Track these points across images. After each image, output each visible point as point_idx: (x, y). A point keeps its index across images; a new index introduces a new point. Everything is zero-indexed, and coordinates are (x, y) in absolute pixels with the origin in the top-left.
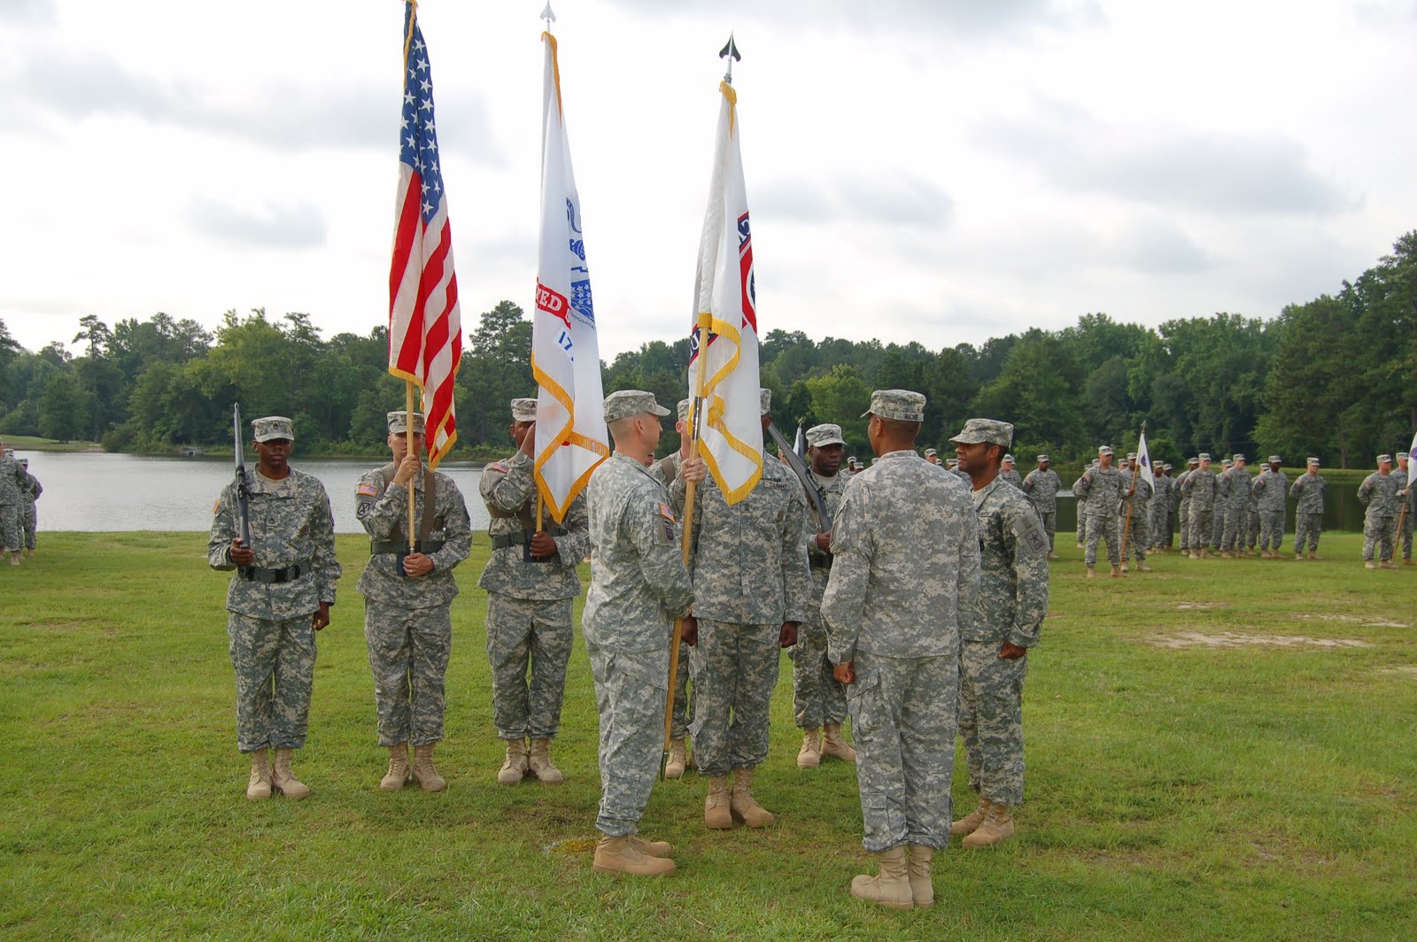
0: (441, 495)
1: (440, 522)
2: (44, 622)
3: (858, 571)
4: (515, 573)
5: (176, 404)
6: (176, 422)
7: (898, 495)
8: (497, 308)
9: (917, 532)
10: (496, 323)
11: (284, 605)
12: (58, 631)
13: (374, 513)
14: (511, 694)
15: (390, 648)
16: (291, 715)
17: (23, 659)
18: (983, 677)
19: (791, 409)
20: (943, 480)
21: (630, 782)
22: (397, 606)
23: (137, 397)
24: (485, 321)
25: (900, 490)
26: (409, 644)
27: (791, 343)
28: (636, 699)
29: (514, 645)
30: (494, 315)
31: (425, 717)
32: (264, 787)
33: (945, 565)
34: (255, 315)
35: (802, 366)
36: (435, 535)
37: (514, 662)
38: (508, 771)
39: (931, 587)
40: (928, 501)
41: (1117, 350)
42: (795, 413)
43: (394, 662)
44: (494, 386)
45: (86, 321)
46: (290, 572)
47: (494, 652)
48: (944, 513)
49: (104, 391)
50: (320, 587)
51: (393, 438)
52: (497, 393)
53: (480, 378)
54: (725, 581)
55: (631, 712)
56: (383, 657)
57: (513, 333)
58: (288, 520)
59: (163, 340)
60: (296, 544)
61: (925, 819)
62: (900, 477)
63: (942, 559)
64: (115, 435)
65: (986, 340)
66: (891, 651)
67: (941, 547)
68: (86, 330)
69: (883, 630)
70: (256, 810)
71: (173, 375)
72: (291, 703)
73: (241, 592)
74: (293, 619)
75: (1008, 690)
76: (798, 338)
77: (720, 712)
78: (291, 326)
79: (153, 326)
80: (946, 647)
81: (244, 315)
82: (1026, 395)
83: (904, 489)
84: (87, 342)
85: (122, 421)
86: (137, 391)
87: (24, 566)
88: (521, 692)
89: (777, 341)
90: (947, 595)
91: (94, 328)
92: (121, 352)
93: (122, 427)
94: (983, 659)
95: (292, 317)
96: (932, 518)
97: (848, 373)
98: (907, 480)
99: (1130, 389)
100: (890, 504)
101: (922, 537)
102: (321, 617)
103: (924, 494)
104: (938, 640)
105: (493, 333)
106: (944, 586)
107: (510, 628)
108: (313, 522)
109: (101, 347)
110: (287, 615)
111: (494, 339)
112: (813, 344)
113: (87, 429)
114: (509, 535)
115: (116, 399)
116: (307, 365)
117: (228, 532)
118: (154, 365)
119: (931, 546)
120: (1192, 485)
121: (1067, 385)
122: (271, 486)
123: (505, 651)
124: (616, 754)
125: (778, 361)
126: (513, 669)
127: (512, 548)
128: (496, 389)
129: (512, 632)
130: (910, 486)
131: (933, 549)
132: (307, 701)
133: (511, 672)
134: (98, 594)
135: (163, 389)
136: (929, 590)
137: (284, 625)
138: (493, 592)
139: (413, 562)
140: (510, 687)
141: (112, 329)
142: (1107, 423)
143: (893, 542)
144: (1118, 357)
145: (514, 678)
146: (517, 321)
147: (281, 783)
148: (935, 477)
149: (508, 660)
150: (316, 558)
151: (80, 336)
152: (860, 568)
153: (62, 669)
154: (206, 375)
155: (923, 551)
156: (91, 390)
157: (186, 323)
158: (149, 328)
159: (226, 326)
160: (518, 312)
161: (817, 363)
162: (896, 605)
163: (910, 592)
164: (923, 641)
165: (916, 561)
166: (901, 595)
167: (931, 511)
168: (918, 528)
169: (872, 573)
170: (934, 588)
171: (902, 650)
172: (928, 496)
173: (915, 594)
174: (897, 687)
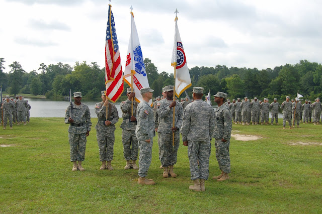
0: (112, 108)
1: (112, 114)
2: (31, 137)
4: (127, 125)
5: (63, 86)
6: (64, 90)
8: (145, 60)
11: (80, 131)
12: (34, 139)
13: (99, 112)
14: (127, 151)
15: (102, 140)
16: (81, 154)
17: (27, 145)
18: (220, 146)
21: (144, 166)
22: (103, 132)
23: (54, 84)
25: (196, 108)
26: (106, 140)
27: (222, 68)
28: (144, 149)
29: (127, 140)
31: (109, 155)
32: (76, 169)
34: (83, 63)
35: (225, 74)
36: (111, 117)
38: (127, 166)
41: (310, 69)
43: (103, 143)
45: (41, 64)
46: (81, 124)
47: (123, 141)
48: (206, 113)
49: (46, 82)
50: (87, 128)
51: (103, 96)
54: (167, 125)
55: (143, 151)
56: (101, 142)
57: (149, 67)
58: (81, 114)
59: (60, 69)
60: (82, 118)
61: (203, 174)
64: (48, 93)
65: (275, 67)
66: (193, 140)
67: (205, 119)
68: (41, 67)
69: (192, 136)
70: (74, 173)
71: (63, 78)
72: (81, 151)
73: (71, 128)
74: (82, 134)
75: (226, 149)
76: (224, 67)
77: (166, 153)
78: (92, 65)
79: (58, 66)
81: (81, 63)
82: (284, 82)
84: (42, 70)
85: (50, 90)
86: (54, 82)
87: (27, 125)
88: (129, 150)
89: (218, 68)
90: (206, 129)
91: (43, 66)
92: (50, 72)
93: (50, 92)
95: (93, 63)
97: (237, 76)
98: (198, 106)
99: (314, 80)
100: (194, 111)
102: (87, 134)
104: (204, 138)
106: (206, 127)
108: (86, 114)
109: (45, 71)
110: (80, 133)
112: (228, 69)
113: (42, 92)
114: (126, 117)
115: (49, 84)
116: (97, 75)
117: (69, 116)
118: (58, 76)
119: (203, 119)
120: (314, 106)
121: (295, 79)
122: (77, 107)
123: (125, 141)
124: (141, 160)
125: (218, 73)
126: (127, 145)
127: (127, 120)
129: (127, 137)
132: (84, 151)
134: (43, 131)
135: (61, 82)
137: (80, 135)
138: (123, 129)
139: (107, 122)
140: (127, 149)
141: (48, 67)
142: (308, 89)
143: (194, 118)
144: (311, 71)
145: (128, 147)
146: (150, 63)
147: (79, 168)
149: (126, 143)
150: (87, 122)
151: (40, 68)
152: (187, 123)
153: (35, 147)
154: (71, 78)
155: (201, 120)
156: (42, 82)
157: (66, 65)
158: (57, 66)
159: (76, 65)
160: (150, 61)
161: (229, 74)
162: (195, 131)
163: (198, 128)
164: (201, 138)
165: (199, 122)
166: (196, 129)
167: (203, 112)
168: (200, 116)
169: (190, 124)
170: (204, 128)
171: (196, 140)
172: (203, 109)
173: (199, 129)
174: (196, 146)
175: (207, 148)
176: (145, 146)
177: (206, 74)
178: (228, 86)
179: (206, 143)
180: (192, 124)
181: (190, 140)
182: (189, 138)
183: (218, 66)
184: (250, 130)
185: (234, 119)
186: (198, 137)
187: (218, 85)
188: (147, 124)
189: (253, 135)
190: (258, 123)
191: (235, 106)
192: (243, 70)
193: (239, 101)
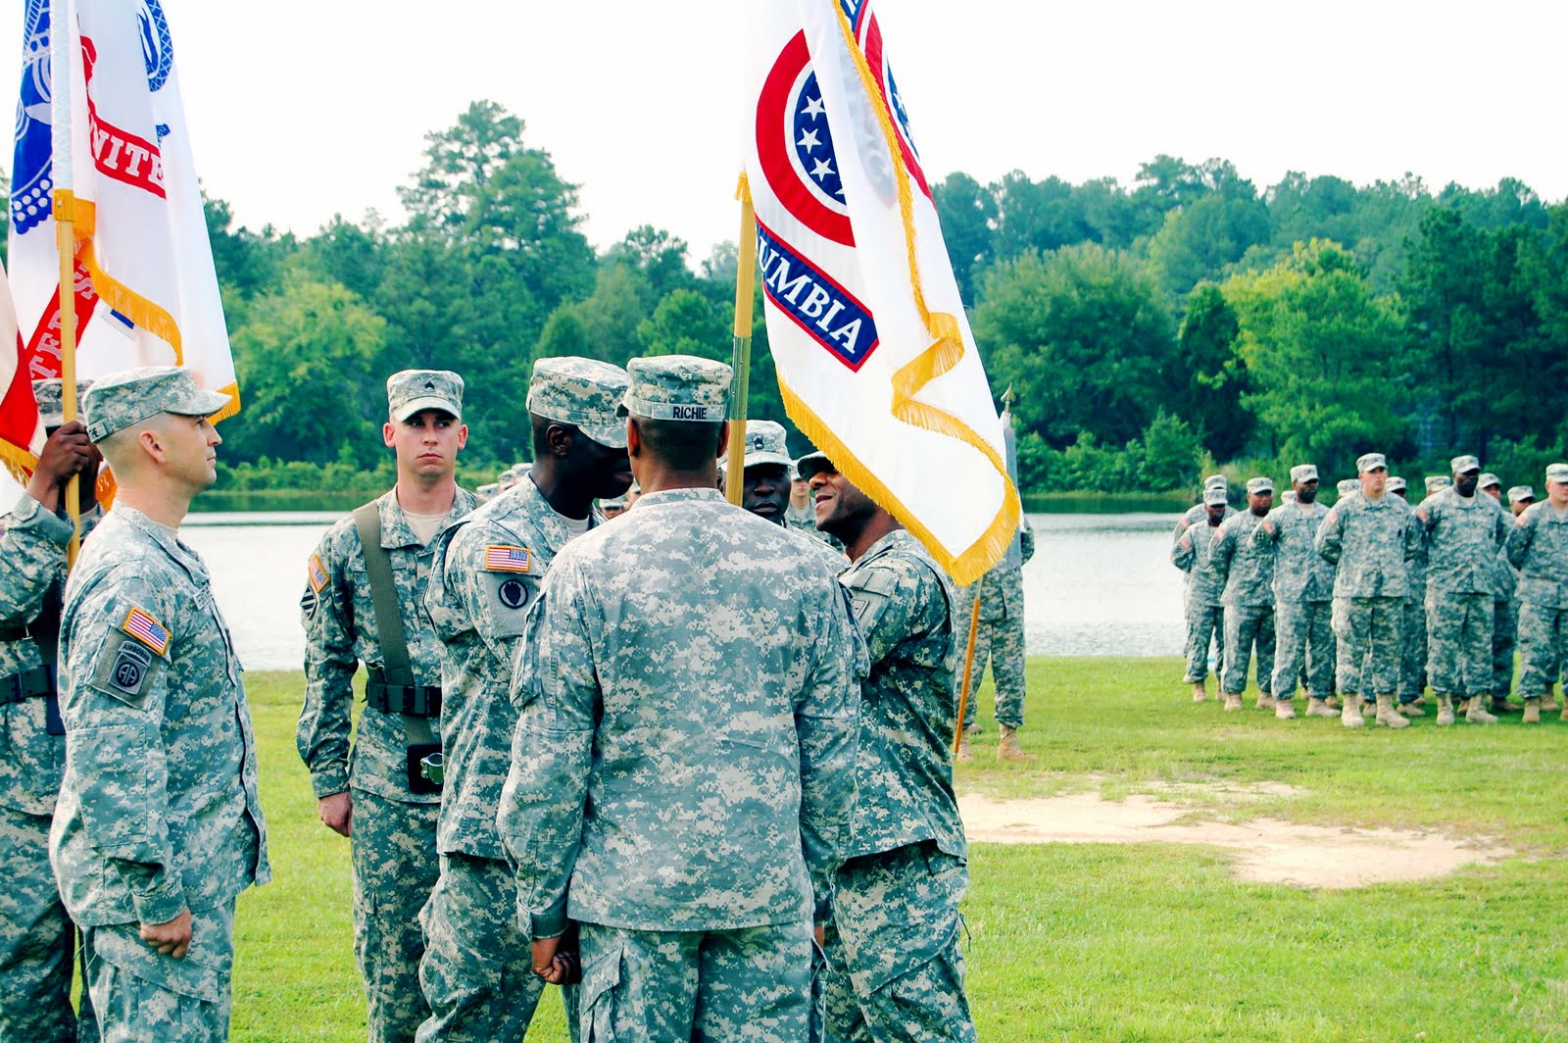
3: (558, 748)
4: (27, 759)
7: (646, 588)
8: (464, 119)
9: (696, 665)
10: (461, 155)
14: (33, 1027)
19: (1186, 353)
20: (766, 555)
24: (433, 152)
25: (655, 574)
27: (1198, 188)
29: (31, 917)
30: (456, 135)
33: (759, 736)
35: (1225, 244)
37: (34, 956)
39: (731, 784)
40: (721, 598)
42: (1198, 363)
44: (451, 310)
48: (758, 624)
52: (458, 330)
53: (418, 294)
57: (505, 180)
62: (659, 547)
63: (749, 723)
66: (632, 917)
67: (750, 696)
69: (618, 872)
76: (1216, 175)
80: (761, 910)
83: (666, 574)
88: (57, 1023)
89: (1163, 184)
90: (763, 798)
94: (860, 919)
96: (727, 636)
97: (1330, 262)
98: (675, 555)
100: (625, 607)
101: (710, 677)
103: (714, 584)
104: (746, 895)
105: (454, 180)
106: (759, 780)
107: (22, 881)
111: (455, 194)
112: (1253, 190)
114: (14, 677)
119: (729, 697)
125: (1165, 234)
127: (21, 707)
128: (455, 320)
129: (26, 890)
130: (679, 567)
131: (733, 700)
133: (28, 977)
136: (727, 790)
140: (29, 1010)
143: (636, 684)
146: (513, 148)
148: (746, 548)
152: (559, 739)
155: (711, 707)
160: (514, 126)
161: (1264, 238)
162: (646, 819)
163: (674, 793)
164: (713, 898)
165: (692, 728)
166: (656, 797)
167: (728, 622)
168: (695, 657)
169: (596, 753)
170: (735, 783)
171: (662, 914)
172: (723, 589)
173: (694, 796)
174: (663, 987)
175: (785, 1003)
176: (144, 987)
177: (1049, 241)
178: (1249, 349)
179: (764, 944)
180: (611, 753)
181: (602, 918)
182: (589, 902)
183: (1165, 169)
184: (1398, 777)
185: (1265, 669)
186: (682, 893)
187: (1151, 340)
188: (155, 762)
189: (1422, 826)
190: (1499, 706)
191: (1272, 542)
192: (1389, 202)
193: (1306, 497)
